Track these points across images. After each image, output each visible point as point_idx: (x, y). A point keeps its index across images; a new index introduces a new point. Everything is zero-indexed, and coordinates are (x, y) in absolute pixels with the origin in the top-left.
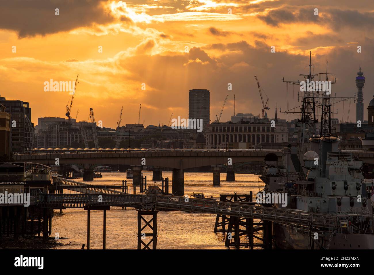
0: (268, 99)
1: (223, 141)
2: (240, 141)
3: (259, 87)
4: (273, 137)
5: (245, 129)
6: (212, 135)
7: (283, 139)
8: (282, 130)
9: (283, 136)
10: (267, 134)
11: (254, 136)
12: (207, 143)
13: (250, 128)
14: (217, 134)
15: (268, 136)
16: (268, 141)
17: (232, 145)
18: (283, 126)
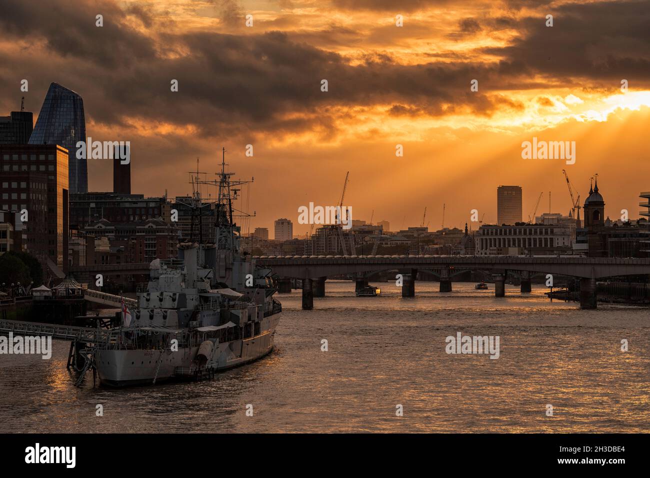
0: (579, 196)
1: (491, 246)
2: (509, 246)
3: (568, 182)
4: (552, 240)
5: (520, 232)
6: (482, 240)
7: (564, 243)
8: (563, 233)
9: (564, 239)
10: (546, 237)
11: (530, 239)
12: (476, 248)
13: (525, 230)
14: (488, 238)
15: (546, 240)
16: (546, 244)
17: (501, 250)
18: (565, 228)
